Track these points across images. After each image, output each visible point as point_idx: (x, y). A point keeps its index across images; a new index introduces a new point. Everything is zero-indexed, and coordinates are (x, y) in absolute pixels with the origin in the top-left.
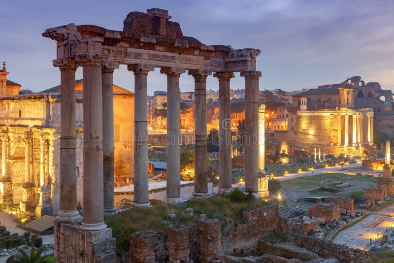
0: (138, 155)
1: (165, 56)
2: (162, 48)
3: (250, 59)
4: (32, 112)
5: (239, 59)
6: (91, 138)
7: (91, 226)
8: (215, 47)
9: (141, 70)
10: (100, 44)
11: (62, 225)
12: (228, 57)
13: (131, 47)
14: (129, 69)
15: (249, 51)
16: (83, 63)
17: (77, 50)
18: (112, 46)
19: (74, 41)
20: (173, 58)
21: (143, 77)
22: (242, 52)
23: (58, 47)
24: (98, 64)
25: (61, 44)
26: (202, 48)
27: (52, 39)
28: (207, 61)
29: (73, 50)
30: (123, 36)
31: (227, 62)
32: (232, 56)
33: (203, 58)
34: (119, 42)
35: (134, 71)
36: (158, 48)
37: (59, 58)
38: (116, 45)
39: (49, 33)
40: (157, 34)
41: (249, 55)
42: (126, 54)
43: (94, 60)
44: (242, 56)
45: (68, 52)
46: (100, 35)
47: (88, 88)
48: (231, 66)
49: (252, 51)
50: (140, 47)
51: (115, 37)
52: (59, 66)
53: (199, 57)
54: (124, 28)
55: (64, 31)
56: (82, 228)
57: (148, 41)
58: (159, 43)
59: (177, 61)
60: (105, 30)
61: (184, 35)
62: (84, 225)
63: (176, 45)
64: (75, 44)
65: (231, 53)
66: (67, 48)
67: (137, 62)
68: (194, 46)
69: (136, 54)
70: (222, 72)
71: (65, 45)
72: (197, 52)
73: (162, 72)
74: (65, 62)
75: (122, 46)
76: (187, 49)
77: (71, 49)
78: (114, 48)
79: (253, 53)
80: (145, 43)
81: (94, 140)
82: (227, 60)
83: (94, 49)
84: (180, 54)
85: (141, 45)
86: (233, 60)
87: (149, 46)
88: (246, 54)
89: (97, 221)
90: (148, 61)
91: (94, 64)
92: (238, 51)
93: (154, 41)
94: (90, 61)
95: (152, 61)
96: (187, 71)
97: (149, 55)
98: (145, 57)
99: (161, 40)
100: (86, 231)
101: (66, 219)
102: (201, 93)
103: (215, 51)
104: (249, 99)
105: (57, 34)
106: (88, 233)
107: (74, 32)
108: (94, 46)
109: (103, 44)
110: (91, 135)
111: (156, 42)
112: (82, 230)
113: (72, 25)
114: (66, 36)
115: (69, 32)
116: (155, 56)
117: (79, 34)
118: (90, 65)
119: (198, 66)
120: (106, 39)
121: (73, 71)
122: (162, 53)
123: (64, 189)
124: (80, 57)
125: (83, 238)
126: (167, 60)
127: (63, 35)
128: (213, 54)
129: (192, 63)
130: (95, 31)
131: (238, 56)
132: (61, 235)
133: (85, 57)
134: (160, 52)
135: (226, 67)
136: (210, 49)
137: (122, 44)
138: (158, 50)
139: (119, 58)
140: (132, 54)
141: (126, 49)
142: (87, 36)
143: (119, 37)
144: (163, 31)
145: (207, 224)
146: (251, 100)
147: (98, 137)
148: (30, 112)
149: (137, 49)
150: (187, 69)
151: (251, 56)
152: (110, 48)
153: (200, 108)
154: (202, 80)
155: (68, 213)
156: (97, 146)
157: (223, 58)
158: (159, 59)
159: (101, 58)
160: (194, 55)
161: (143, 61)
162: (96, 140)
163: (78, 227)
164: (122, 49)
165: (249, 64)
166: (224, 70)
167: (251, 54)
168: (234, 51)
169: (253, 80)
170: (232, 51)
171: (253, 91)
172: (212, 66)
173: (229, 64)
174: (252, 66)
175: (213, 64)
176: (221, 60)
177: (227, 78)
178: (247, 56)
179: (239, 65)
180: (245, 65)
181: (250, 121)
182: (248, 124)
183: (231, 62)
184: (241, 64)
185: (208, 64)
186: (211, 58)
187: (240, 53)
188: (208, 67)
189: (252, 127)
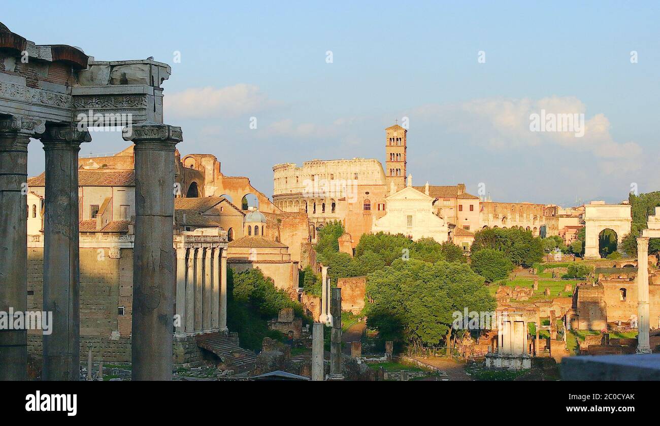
3: (150, 90)
5: (117, 89)
8: (58, 50)
12: (79, 83)
15: (147, 68)
22: (124, 70)
26: (26, 52)
28: (33, 91)
31: (76, 98)
32: (93, 80)
33: (23, 81)
41: (148, 80)
44: (124, 81)
48: (89, 107)
49: (155, 72)
53: (15, 80)
65: (89, 70)
70: (61, 125)
72: (7, 64)
82: (78, 90)
88: (140, 75)
92: (112, 66)
104: (151, 209)
119: (13, 104)
128: (48, 72)
131: (113, 81)
136: (42, 56)
146: (157, 209)
151: (152, 83)
157: (67, 85)
165: (148, 103)
166: (69, 120)
167: (152, 78)
168: (99, 64)
169: (163, 153)
170: (91, 66)
171: (164, 182)
172: (42, 105)
173: (83, 102)
174: (155, 111)
175: (45, 99)
176: (63, 88)
177: (74, 141)
178: (142, 81)
179: (119, 106)
180: (139, 107)
181: (154, 270)
182: (148, 278)
183: (90, 96)
184: (125, 106)
185: (35, 100)
186: (41, 83)
187: (119, 72)
188: (34, 108)
189: (158, 288)
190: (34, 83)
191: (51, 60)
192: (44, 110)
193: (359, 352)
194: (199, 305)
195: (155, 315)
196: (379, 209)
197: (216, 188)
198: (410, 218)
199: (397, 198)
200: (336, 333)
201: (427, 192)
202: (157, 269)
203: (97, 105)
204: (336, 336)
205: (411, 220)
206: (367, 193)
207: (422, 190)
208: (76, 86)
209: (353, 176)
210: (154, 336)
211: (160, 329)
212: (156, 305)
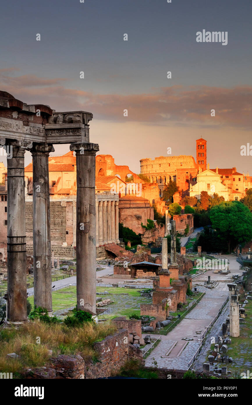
3: (83, 126)
5: (67, 126)
8: (37, 107)
12: (48, 122)
15: (81, 115)
22: (71, 116)
28: (26, 127)
31: (47, 130)
32: (55, 121)
33: (21, 123)
41: (82, 121)
44: (71, 121)
48: (53, 135)
49: (85, 117)
53: (18, 122)
65: (53, 117)
68: (15, 105)
70: (40, 144)
72: (15, 114)
76: (7, 109)
82: (48, 126)
86: (57, 126)
88: (78, 119)
92: (64, 114)
104: (85, 184)
119: (17, 134)
128: (33, 118)
129: (10, 130)
131: (64, 121)
135: (46, 136)
136: (30, 110)
146: (87, 184)
151: (84, 123)
157: (43, 124)
160: (12, 118)
165: (82, 133)
166: (44, 141)
167: (84, 120)
168: (57, 114)
169: (90, 157)
170: (54, 114)
171: (90, 171)
172: (31, 134)
173: (50, 132)
174: (85, 136)
175: (32, 131)
176: (40, 126)
177: (46, 151)
178: (79, 122)
179: (68, 134)
180: (78, 134)
181: (86, 214)
182: (84, 218)
183: (54, 130)
184: (71, 134)
185: (27, 132)
186: (30, 124)
187: (68, 117)
188: (27, 136)
189: (89, 223)
190: (26, 124)
191: (35, 112)
192: (32, 137)
193: (185, 252)
194: (105, 229)
195: (87, 236)
196: (193, 181)
197: (112, 171)
198: (209, 185)
199: (202, 175)
200: (173, 243)
201: (217, 172)
202: (88, 213)
203: (57, 134)
204: (173, 245)
205: (209, 186)
206: (187, 173)
207: (214, 170)
208: (47, 124)
209: (180, 164)
210: (87, 247)
211: (89, 243)
212: (88, 231)
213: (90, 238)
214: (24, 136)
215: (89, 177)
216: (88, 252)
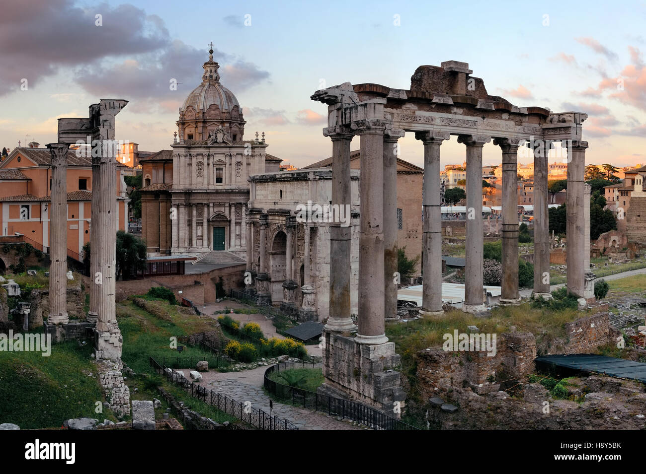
0: (429, 249)
1: (464, 120)
2: (460, 111)
3: (574, 125)
4: (295, 193)
5: (560, 125)
6: (370, 226)
7: (369, 338)
8: (530, 109)
9: (432, 139)
10: (383, 106)
11: (331, 335)
12: (546, 123)
13: (420, 109)
14: (417, 137)
15: (572, 115)
16: (361, 131)
17: (354, 115)
18: (397, 108)
19: (349, 104)
20: (475, 122)
21: (436, 147)
22: (564, 117)
23: (330, 112)
24: (379, 132)
25: (333, 108)
26: (513, 110)
27: (323, 102)
28: (519, 127)
29: (348, 115)
30: (410, 96)
31: (544, 129)
32: (551, 121)
33: (513, 123)
34: (404, 104)
35: (424, 140)
36: (455, 110)
37: (331, 126)
38: (401, 108)
39: (319, 95)
40: (454, 93)
41: (573, 120)
42: (414, 119)
43: (374, 127)
44: (564, 121)
45: (342, 118)
46: (382, 95)
47: (367, 164)
48: (549, 133)
49: (577, 117)
50: (431, 110)
51: (400, 97)
52: (330, 136)
53: (508, 123)
54: (412, 87)
55: (337, 93)
56: (357, 341)
57: (442, 102)
58: (457, 105)
59: (480, 127)
60: (388, 89)
61: (489, 95)
62: (360, 337)
63: (478, 107)
64: (351, 108)
65: (550, 117)
66: (340, 112)
67: (427, 129)
68: (501, 107)
69: (427, 118)
71: (338, 110)
72: (505, 116)
73: (460, 141)
74: (338, 130)
75: (409, 109)
76: (492, 111)
77: (345, 114)
78: (399, 111)
79: (579, 117)
80: (438, 104)
81: (373, 229)
82: (545, 126)
83: (374, 113)
84: (484, 118)
85: (433, 106)
86: (552, 126)
87: (443, 108)
88: (569, 118)
89: (376, 333)
90: (442, 127)
91: (374, 131)
92: (559, 115)
93: (450, 102)
94: (369, 128)
95: (448, 127)
96: (492, 140)
97: (443, 119)
98: (438, 121)
99: (459, 101)
100: (362, 344)
101: (336, 328)
102: (510, 169)
103: (529, 115)
104: (572, 178)
105: (329, 96)
106: (364, 347)
107: (350, 93)
108: (374, 108)
109: (386, 106)
110: (369, 223)
111: (453, 104)
112: (358, 344)
113: (347, 85)
114: (339, 99)
115: (343, 93)
116: (451, 120)
117: (355, 95)
118: (370, 134)
119: (507, 133)
120: (389, 100)
121: (348, 142)
122: (461, 117)
123: (334, 291)
124: (357, 123)
125: (359, 352)
126: (467, 126)
127: (336, 97)
128: (527, 119)
129: (499, 129)
130: (375, 91)
131: (559, 121)
132: (331, 348)
133: (363, 123)
134: (458, 115)
135: (543, 134)
136: (522, 112)
137: (408, 105)
138: (455, 113)
139: (405, 124)
140: (422, 119)
141: (414, 112)
142: (366, 97)
143: (405, 97)
144: (460, 90)
145: (519, 340)
146: (575, 179)
147: (378, 226)
148: (293, 192)
149: (428, 112)
150: (492, 138)
151: (575, 122)
152: (394, 111)
153: (509, 188)
154: (512, 151)
155: (339, 321)
156: (377, 237)
157: (540, 124)
158: (455, 124)
159: (383, 124)
160: (501, 119)
161: (435, 127)
162: (375, 229)
163: (352, 339)
164: (409, 112)
165: (573, 131)
167: (575, 120)
168: (553, 115)
169: (578, 153)
170: (550, 115)
171: (578, 166)
173: (547, 131)
174: (576, 134)
175: (526, 131)
176: (537, 126)
178: (570, 121)
179: (561, 132)
180: (568, 132)
181: (573, 206)
182: (571, 210)
183: (550, 129)
184: (563, 132)
185: (520, 131)
186: (523, 124)
187: (562, 117)
188: (520, 135)
189: (575, 214)
190: (520, 123)
191: (527, 113)
195: (575, 226)
202: (575, 205)
203: (552, 132)
208: (544, 124)
210: (574, 236)
211: (577, 233)
212: (575, 222)
213: (577, 227)
214: (516, 134)
215: (577, 171)
216: (575, 241)
